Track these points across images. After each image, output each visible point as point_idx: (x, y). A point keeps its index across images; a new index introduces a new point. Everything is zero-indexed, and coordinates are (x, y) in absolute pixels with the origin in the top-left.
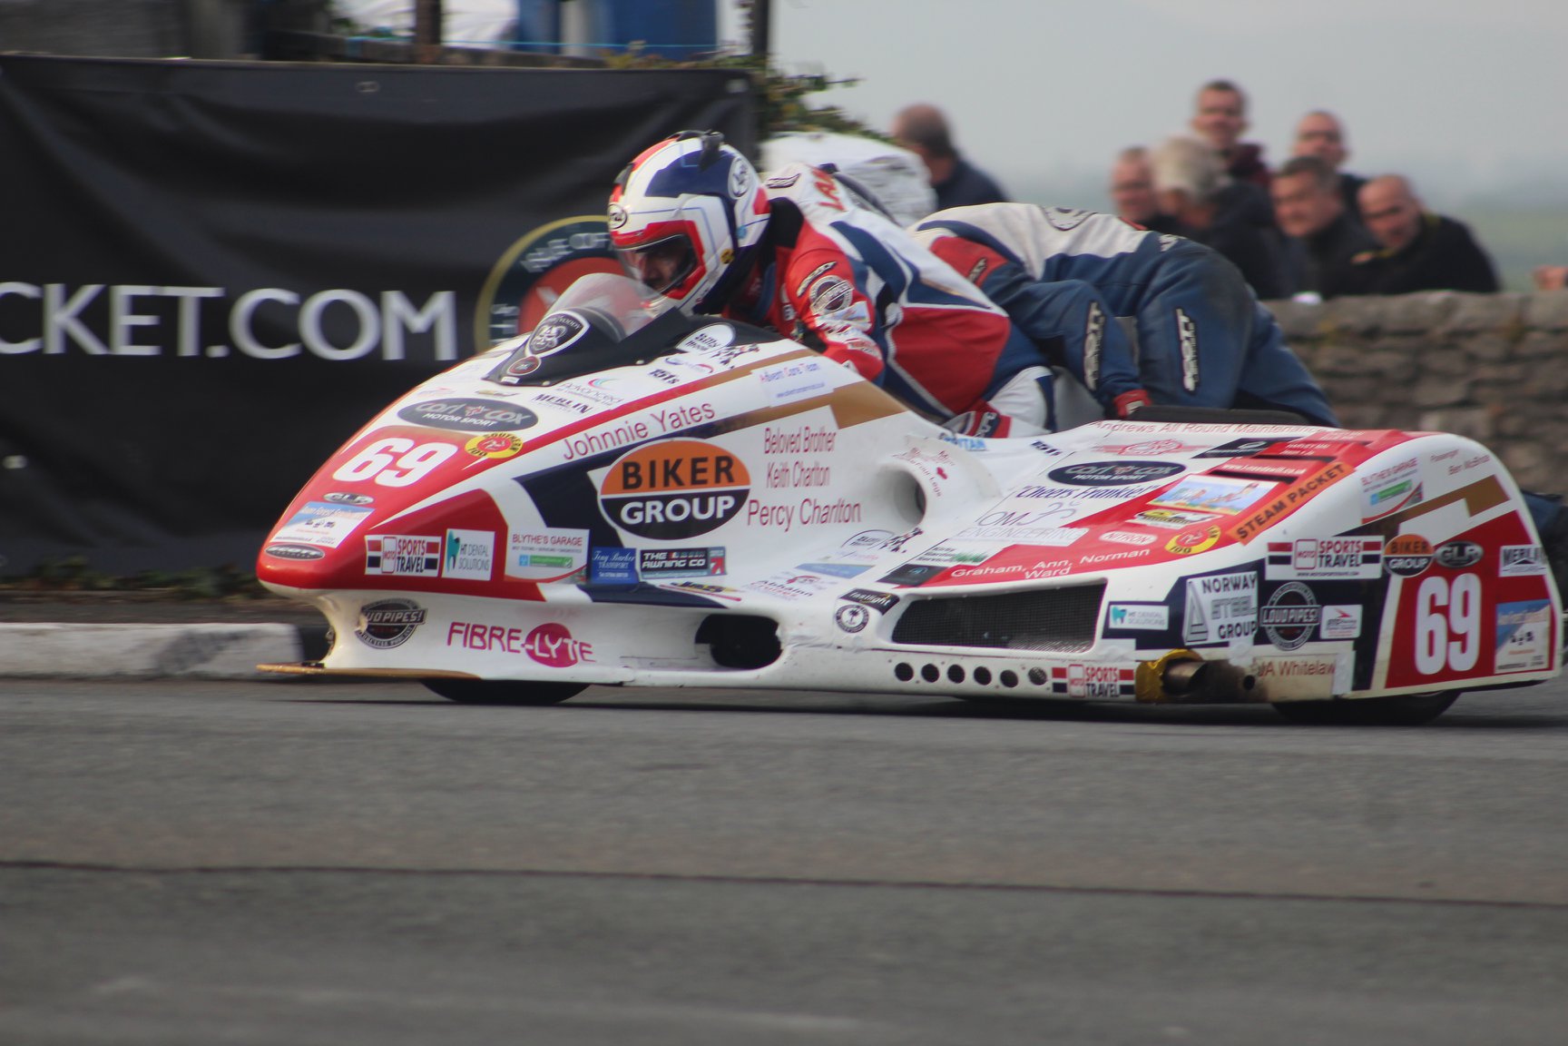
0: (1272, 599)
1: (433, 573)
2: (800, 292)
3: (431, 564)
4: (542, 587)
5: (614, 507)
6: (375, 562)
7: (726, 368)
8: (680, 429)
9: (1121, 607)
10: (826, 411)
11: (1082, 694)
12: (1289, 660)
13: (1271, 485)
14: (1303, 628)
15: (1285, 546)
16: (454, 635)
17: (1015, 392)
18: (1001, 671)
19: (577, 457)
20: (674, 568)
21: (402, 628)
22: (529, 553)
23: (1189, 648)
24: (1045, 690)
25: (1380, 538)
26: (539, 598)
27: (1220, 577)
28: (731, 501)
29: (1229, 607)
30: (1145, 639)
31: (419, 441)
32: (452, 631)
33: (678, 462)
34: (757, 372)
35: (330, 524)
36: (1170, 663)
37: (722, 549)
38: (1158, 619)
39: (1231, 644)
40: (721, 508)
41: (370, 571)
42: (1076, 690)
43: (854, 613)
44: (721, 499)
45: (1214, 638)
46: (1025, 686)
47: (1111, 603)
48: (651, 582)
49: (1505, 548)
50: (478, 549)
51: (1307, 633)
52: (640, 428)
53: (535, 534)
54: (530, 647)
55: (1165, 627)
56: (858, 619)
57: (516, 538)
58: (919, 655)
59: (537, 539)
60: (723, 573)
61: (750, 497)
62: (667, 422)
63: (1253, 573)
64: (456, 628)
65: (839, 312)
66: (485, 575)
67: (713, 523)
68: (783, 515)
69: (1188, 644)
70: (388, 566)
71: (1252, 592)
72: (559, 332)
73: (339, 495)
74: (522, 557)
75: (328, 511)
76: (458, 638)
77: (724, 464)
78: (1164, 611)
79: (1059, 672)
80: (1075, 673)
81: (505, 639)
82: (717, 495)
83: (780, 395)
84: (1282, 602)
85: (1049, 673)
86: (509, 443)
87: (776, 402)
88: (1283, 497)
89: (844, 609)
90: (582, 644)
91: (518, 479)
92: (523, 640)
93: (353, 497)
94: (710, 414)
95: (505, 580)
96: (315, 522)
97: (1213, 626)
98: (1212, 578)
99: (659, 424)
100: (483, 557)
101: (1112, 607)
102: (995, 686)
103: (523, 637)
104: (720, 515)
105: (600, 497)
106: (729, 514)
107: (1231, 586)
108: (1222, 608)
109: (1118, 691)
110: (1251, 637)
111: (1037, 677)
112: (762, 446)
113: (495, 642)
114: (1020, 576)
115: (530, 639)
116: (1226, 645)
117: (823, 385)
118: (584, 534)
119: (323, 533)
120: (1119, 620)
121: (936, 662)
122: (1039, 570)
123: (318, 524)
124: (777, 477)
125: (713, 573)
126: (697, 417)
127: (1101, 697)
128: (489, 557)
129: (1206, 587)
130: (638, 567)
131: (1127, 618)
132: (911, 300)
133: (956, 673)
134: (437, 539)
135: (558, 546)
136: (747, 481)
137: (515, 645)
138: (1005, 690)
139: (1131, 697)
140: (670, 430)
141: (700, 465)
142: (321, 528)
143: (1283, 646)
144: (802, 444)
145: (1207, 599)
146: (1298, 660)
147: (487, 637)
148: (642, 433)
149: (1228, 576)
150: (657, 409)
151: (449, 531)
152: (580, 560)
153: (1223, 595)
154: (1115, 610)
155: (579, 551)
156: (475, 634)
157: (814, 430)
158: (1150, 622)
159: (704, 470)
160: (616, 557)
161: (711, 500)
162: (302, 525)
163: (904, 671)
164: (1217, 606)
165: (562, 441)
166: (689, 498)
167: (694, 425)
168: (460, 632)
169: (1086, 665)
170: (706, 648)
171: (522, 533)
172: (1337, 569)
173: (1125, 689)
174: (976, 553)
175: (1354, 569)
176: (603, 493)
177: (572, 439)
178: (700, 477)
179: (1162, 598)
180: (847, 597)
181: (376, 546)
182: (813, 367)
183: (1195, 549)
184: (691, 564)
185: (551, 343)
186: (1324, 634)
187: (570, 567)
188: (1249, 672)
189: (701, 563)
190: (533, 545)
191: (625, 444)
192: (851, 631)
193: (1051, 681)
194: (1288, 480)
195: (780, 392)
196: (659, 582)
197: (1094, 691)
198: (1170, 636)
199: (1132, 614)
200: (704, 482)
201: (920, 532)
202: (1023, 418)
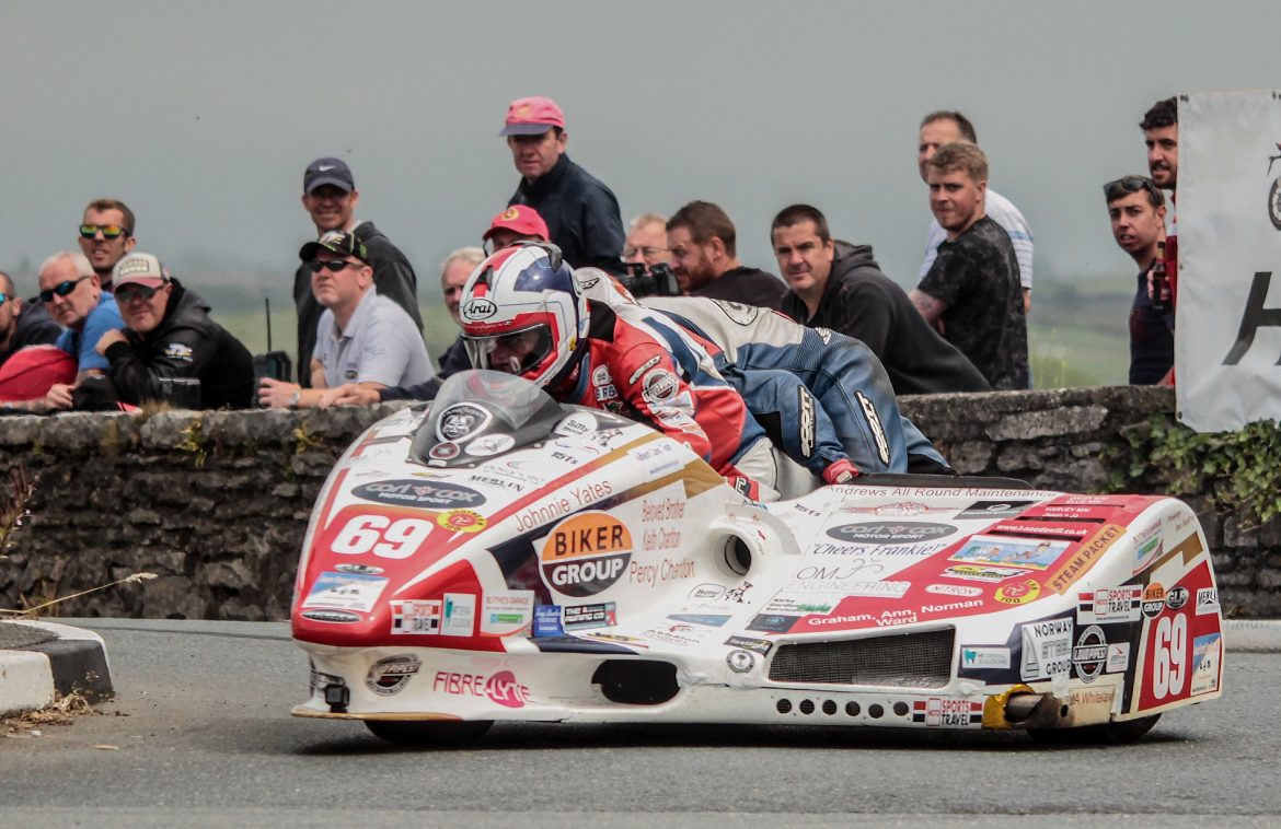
0: (1080, 640)
1: (434, 631)
2: (632, 381)
3: (434, 624)
4: (503, 639)
5: (549, 569)
6: (399, 623)
7: (606, 450)
8: (591, 503)
9: (971, 650)
10: (679, 485)
11: (937, 723)
12: (1088, 690)
13: (1066, 544)
14: (1097, 664)
15: (1089, 596)
16: (439, 682)
17: (759, 458)
18: (869, 705)
19: (527, 530)
20: (585, 621)
21: (400, 678)
22: (497, 612)
23: (1025, 683)
24: (906, 720)
25: (1140, 587)
26: (501, 649)
27: (1047, 623)
28: (620, 561)
29: (1054, 649)
30: (991, 676)
31: (394, 518)
32: (438, 679)
33: (589, 531)
34: (632, 453)
35: (354, 592)
36: (1013, 695)
37: (613, 603)
38: (1003, 661)
39: (1053, 679)
40: (615, 568)
41: (395, 631)
42: (933, 720)
43: (742, 657)
44: (615, 561)
45: (1043, 675)
46: (890, 718)
47: (963, 646)
48: (573, 634)
49: (1200, 591)
50: (465, 610)
51: (1099, 668)
52: (565, 504)
53: (500, 596)
54: (489, 691)
55: (1008, 666)
56: (747, 662)
57: (488, 599)
58: (796, 692)
59: (501, 600)
60: (616, 624)
61: (632, 559)
62: (582, 497)
63: (1071, 619)
64: (440, 676)
65: (668, 400)
66: (468, 632)
67: (610, 581)
68: (651, 573)
69: (1024, 680)
70: (408, 628)
71: (1069, 635)
72: (468, 422)
73: (349, 566)
74: (493, 615)
75: (346, 580)
76: (441, 685)
77: (617, 532)
78: (1007, 653)
79: (920, 705)
80: (933, 705)
81: (472, 684)
82: (611, 558)
83: (652, 472)
84: (1087, 643)
85: (911, 706)
86: (473, 519)
87: (650, 478)
88: (1079, 554)
89: (733, 653)
90: (523, 687)
91: (489, 550)
92: (484, 686)
93: (363, 568)
94: (608, 490)
95: (481, 635)
96: (340, 589)
97: (1042, 663)
98: (1041, 624)
99: (576, 499)
100: (467, 617)
101: (964, 650)
102: (864, 717)
103: (484, 682)
104: (613, 576)
105: (542, 563)
106: (619, 573)
107: (1055, 630)
108: (1049, 649)
109: (968, 721)
110: (1067, 672)
111: (901, 709)
112: (641, 515)
113: (466, 687)
114: (873, 624)
115: (489, 685)
116: (1049, 680)
117: (677, 463)
118: (531, 594)
119: (352, 599)
120: (970, 661)
121: (812, 697)
122: (888, 618)
123: (342, 592)
124: (649, 543)
125: (608, 624)
126: (600, 493)
127: (953, 726)
128: (471, 617)
129: (1038, 631)
130: (563, 623)
131: (977, 658)
132: (697, 384)
133: (830, 707)
134: (438, 603)
135: (515, 606)
136: (630, 546)
137: (480, 689)
138: (872, 721)
139: (978, 725)
140: (585, 505)
141: (603, 534)
142: (346, 595)
143: (1086, 680)
144: (665, 512)
145: (1039, 641)
146: (1093, 691)
147: (460, 683)
148: (566, 508)
149: (1052, 622)
150: (572, 486)
151: (446, 595)
152: (528, 618)
153: (1051, 638)
154: (967, 652)
155: (526, 609)
156: (451, 680)
157: (673, 501)
158: (995, 662)
159: (604, 538)
160: (550, 611)
161: (608, 562)
162: (328, 593)
163: (784, 706)
164: (1046, 647)
165: (513, 516)
166: (594, 561)
167: (600, 499)
168: (442, 680)
169: (943, 699)
170: (598, 686)
171: (492, 595)
172: (1118, 614)
173: (975, 719)
174: (817, 603)
175: (1127, 613)
176: (544, 559)
177: (521, 514)
178: (602, 543)
179: (1004, 641)
180: (728, 643)
181: (399, 610)
182: (668, 448)
183: (1022, 599)
184: (595, 618)
185: (464, 430)
186: (1108, 670)
187: (522, 622)
188: (1065, 703)
189: (601, 615)
190: (499, 605)
191: (557, 517)
192: (741, 671)
193: (912, 712)
194: (1077, 539)
195: (652, 469)
196: (580, 633)
197: (947, 721)
198: (1012, 675)
199: (981, 655)
200: (604, 547)
201: (750, 585)
202: (765, 482)
